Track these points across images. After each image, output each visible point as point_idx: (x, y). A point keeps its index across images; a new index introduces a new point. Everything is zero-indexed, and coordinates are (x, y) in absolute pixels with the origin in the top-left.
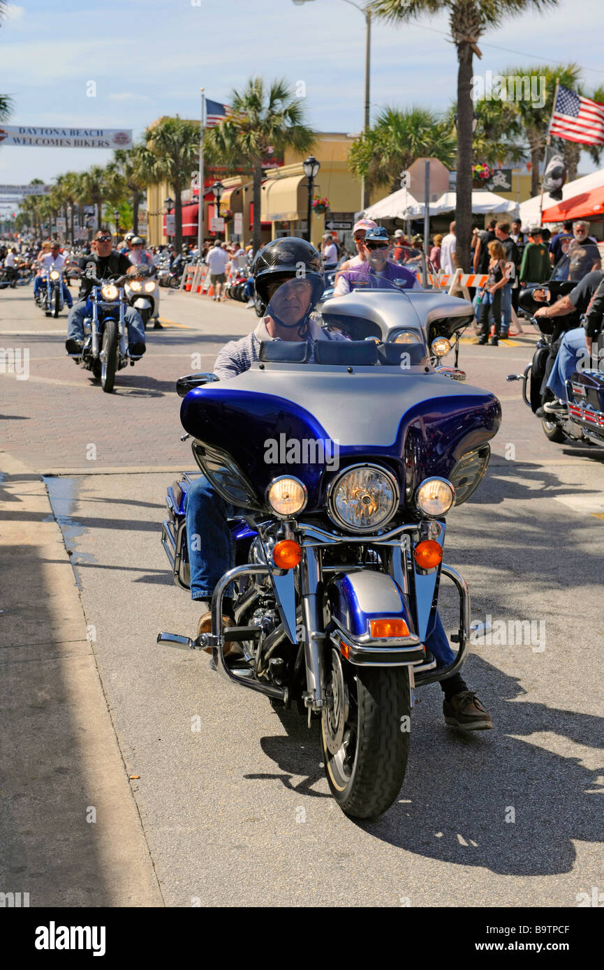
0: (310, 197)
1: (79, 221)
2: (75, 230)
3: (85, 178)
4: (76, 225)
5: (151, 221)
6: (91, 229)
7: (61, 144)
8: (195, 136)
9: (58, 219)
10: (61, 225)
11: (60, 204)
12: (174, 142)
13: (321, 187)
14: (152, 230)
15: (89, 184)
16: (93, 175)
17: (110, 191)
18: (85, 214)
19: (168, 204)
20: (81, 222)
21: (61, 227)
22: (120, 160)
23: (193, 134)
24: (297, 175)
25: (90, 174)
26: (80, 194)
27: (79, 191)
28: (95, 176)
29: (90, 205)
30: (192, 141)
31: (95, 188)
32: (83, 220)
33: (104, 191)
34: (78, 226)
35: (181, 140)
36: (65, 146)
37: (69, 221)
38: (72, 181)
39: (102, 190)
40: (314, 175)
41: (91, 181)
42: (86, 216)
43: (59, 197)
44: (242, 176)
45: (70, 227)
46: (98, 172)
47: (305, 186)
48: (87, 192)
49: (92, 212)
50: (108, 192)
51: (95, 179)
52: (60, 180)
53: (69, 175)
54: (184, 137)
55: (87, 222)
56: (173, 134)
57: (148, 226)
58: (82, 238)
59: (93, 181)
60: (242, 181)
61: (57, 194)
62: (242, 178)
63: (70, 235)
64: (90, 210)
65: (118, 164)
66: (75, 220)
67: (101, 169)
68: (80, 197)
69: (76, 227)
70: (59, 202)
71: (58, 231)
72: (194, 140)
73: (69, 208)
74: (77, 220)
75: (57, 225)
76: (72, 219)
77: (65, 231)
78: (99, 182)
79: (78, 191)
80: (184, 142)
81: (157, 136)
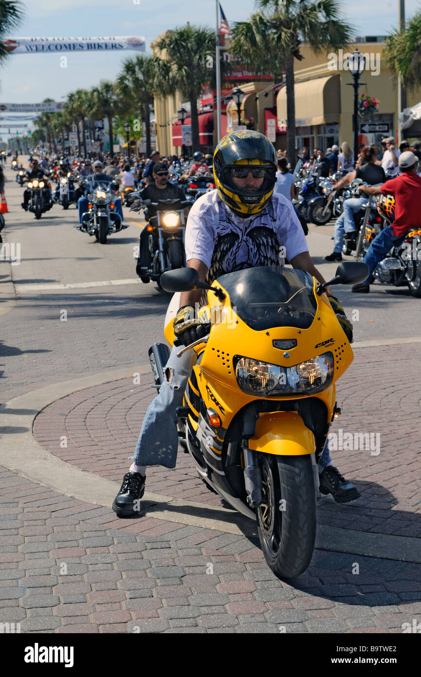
0: (356, 96)
1: (90, 134)
2: (87, 143)
3: (96, 94)
4: (88, 139)
5: (159, 133)
6: (101, 142)
7: (74, 49)
8: (208, 42)
9: (70, 133)
10: (73, 140)
11: (72, 120)
12: (188, 49)
13: (367, 86)
14: (160, 141)
15: (99, 98)
16: (102, 89)
17: (120, 105)
18: (96, 128)
19: (181, 114)
20: (92, 136)
21: (74, 141)
22: (130, 73)
23: (207, 41)
24: (320, 77)
25: (100, 89)
26: (92, 109)
27: (91, 107)
28: (104, 91)
29: (99, 120)
30: (206, 48)
31: (105, 102)
32: (94, 134)
33: (114, 105)
34: (89, 140)
35: (195, 48)
36: (78, 50)
37: (81, 135)
38: (83, 96)
39: (112, 105)
40: (360, 72)
41: (101, 96)
42: (97, 130)
43: (70, 113)
44: (256, 83)
45: (81, 140)
46: (108, 87)
47: (351, 84)
48: (98, 107)
49: (101, 126)
50: (118, 106)
51: (104, 94)
52: (71, 97)
53: (79, 92)
54: (198, 44)
55: (98, 136)
56: (187, 41)
57: (156, 137)
58: (94, 151)
59: (103, 96)
60: (256, 87)
61: (69, 110)
62: (254, 84)
63: (82, 148)
64: (99, 124)
65: (128, 77)
66: (86, 134)
67: (110, 84)
68: (91, 112)
69: (87, 141)
70: (71, 118)
71: (71, 145)
72: (208, 47)
73: (80, 124)
74: (88, 134)
75: (70, 139)
76: (84, 132)
77: (77, 144)
78: (109, 96)
79: (89, 106)
80: (198, 49)
81: (171, 45)
